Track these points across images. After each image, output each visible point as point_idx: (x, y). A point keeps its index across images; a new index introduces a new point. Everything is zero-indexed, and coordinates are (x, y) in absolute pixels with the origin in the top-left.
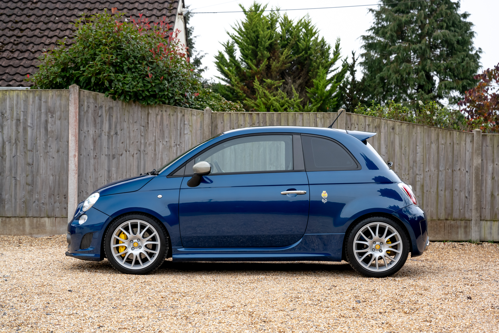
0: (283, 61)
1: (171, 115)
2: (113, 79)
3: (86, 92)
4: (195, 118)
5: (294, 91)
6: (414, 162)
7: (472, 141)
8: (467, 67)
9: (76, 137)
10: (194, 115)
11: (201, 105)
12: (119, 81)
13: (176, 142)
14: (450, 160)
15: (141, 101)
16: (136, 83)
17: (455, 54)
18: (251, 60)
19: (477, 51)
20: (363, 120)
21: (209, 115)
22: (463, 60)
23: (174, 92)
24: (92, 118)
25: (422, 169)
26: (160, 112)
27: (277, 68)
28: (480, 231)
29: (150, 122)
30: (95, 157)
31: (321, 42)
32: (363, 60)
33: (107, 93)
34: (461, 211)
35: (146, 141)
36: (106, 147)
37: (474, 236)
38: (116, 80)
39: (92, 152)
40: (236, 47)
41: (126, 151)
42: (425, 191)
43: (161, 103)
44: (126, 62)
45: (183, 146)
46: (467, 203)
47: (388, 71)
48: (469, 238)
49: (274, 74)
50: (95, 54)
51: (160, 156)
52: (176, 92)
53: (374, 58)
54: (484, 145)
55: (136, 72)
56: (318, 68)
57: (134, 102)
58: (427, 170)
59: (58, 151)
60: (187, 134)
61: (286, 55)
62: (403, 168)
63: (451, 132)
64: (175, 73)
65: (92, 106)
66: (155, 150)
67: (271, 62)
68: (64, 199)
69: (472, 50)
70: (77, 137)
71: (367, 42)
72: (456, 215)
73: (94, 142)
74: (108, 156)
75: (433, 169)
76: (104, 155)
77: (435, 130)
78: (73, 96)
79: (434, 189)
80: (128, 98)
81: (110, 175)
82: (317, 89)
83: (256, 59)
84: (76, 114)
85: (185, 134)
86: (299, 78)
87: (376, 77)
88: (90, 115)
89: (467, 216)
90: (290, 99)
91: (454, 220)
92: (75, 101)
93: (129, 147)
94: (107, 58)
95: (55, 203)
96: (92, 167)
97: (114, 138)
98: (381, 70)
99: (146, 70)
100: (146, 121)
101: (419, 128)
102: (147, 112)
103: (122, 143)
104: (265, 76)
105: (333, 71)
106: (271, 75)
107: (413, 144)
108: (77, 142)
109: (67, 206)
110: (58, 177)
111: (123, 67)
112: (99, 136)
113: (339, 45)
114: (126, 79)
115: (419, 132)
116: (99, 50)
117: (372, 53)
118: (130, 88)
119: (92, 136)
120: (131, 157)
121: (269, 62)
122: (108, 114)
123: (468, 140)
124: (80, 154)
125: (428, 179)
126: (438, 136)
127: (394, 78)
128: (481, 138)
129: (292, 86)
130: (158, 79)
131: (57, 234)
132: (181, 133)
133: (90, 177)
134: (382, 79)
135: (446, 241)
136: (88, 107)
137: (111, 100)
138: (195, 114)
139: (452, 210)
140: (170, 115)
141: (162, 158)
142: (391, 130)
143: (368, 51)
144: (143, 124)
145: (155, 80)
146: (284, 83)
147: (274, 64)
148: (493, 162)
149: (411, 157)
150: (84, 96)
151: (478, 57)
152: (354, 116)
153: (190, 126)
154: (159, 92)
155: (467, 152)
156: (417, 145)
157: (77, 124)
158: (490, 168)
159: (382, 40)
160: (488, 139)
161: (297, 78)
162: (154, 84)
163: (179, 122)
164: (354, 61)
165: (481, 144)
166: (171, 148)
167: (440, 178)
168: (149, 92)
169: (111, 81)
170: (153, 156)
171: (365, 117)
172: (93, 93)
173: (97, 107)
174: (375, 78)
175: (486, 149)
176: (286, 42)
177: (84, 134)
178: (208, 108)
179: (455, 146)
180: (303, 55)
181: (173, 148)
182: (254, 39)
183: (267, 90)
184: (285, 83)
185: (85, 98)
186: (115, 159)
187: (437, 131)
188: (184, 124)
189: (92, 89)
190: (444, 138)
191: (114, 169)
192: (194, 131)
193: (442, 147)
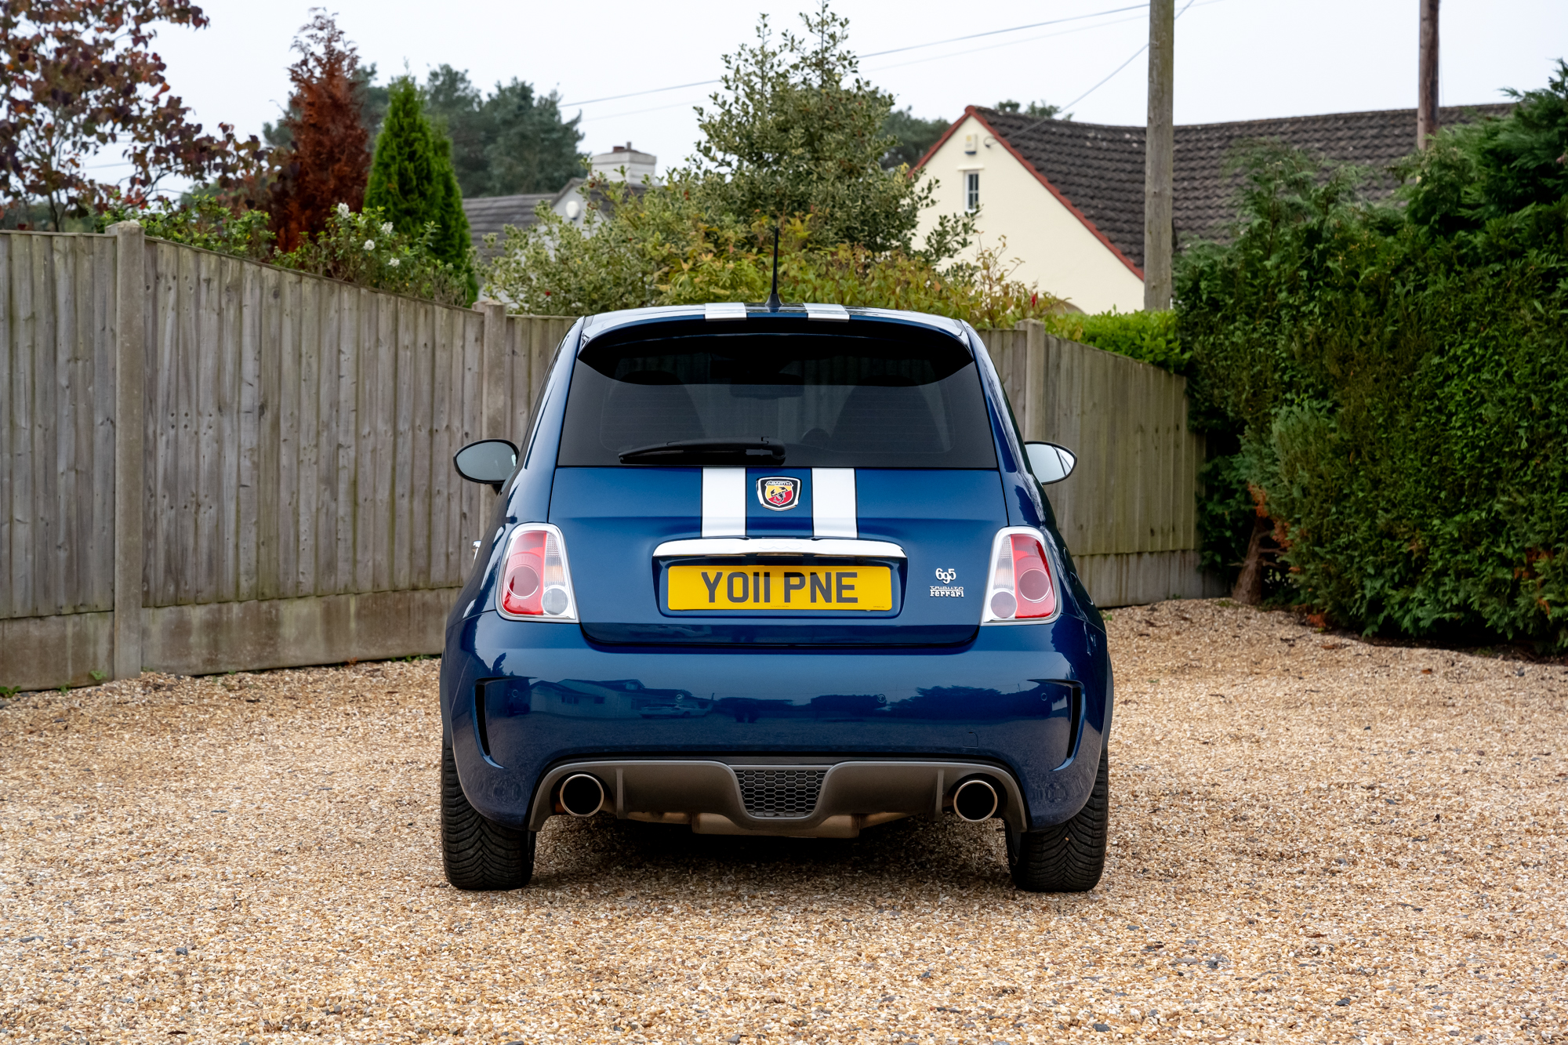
6: (331, 406)
7: (479, 339)
14: (426, 397)
20: (191, 265)
25: (352, 428)
34: (452, 559)
42: (361, 500)
46: (464, 535)
54: (508, 349)
58: (366, 431)
62: (304, 427)
63: (429, 307)
72: (438, 571)
75: (381, 428)
77: (388, 301)
79: (383, 494)
91: (432, 589)
101: (345, 295)
107: (331, 346)
115: (346, 305)
123: (471, 335)
125: (367, 459)
126: (396, 319)
135: (413, 658)
139: (429, 557)
142: (271, 300)
148: (529, 403)
149: (324, 390)
152: (165, 248)
155: (466, 371)
156: (340, 351)
158: (521, 423)
160: (518, 331)
167: (400, 458)
171: (198, 252)
175: (512, 362)
179: (438, 353)
187: (391, 306)
190: (411, 326)
193: (405, 355)
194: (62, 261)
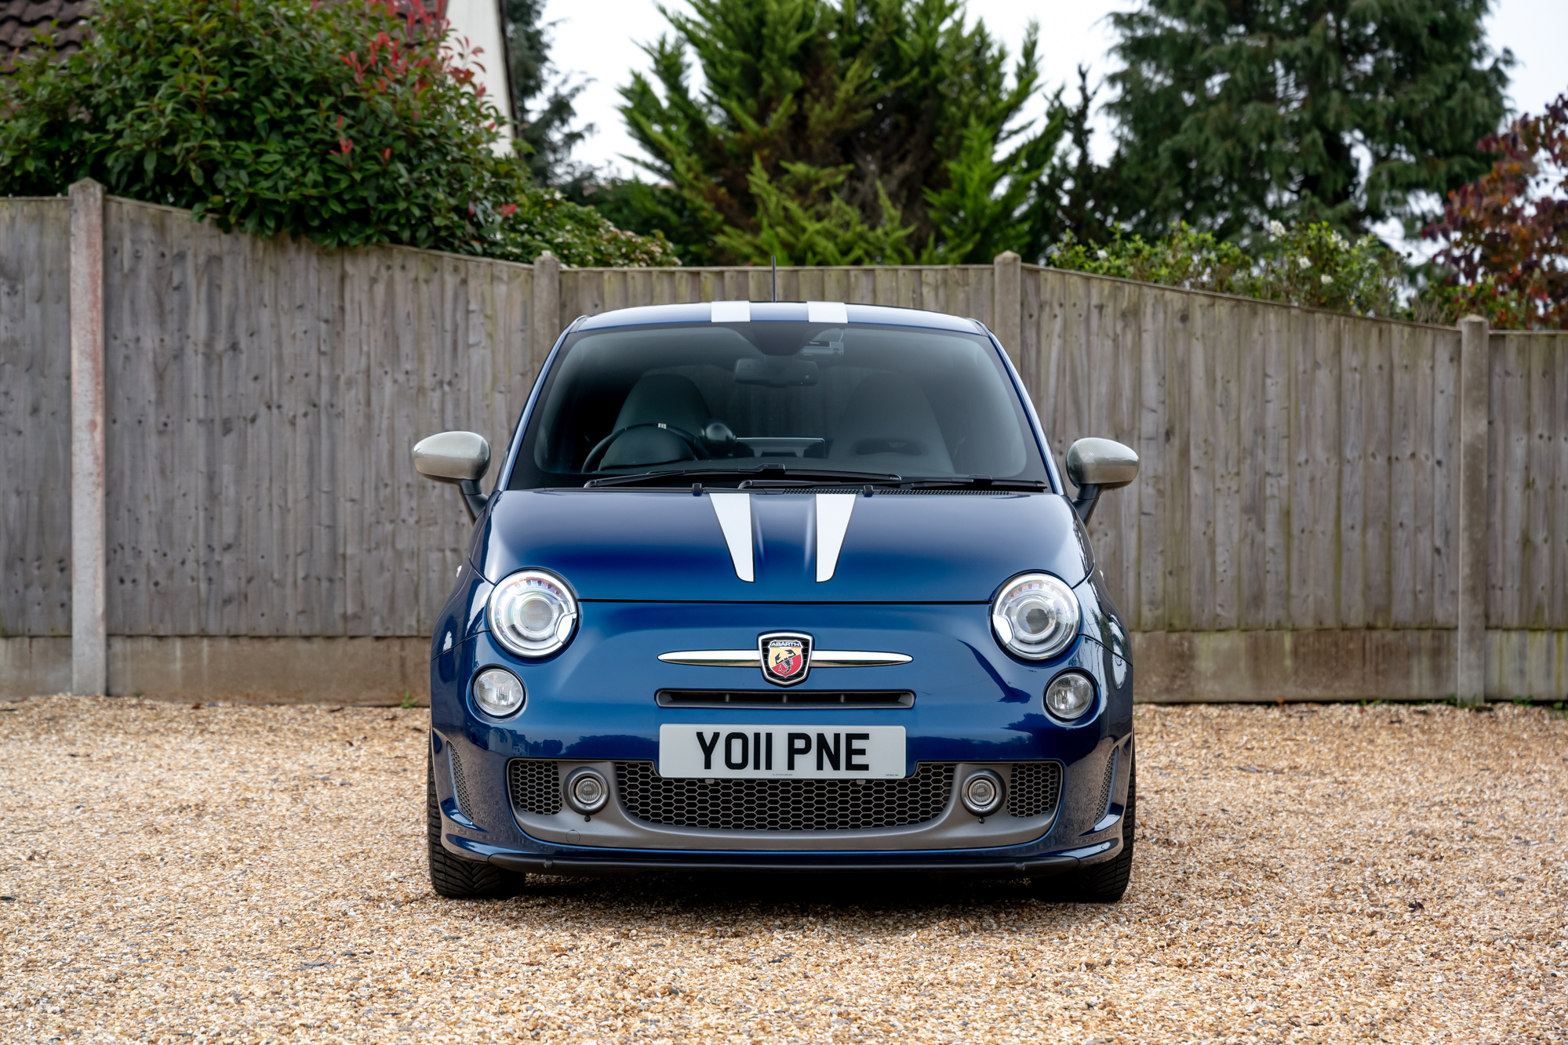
0: (846, 101)
1: (420, 280)
2: (219, 158)
3: (129, 204)
4: (502, 289)
5: (885, 201)
6: (1256, 432)
7: (1456, 358)
8: (1464, 115)
9: (95, 361)
10: (500, 279)
11: (524, 246)
12: (238, 165)
13: (439, 373)
14: (1381, 423)
15: (318, 236)
16: (299, 170)
17: (1426, 70)
18: (740, 100)
19: (1497, 60)
20: (1081, 291)
21: (552, 279)
22: (1451, 90)
23: (430, 202)
24: (152, 294)
25: (1284, 455)
26: (383, 271)
27: (828, 124)
28: (1485, 667)
29: (348, 306)
30: (161, 427)
31: (972, 35)
32: (1115, 93)
33: (198, 208)
34: (1421, 597)
35: (338, 371)
36: (201, 393)
37: (1465, 681)
38: (228, 164)
39: (151, 411)
40: (690, 54)
41: (269, 407)
42: (1295, 531)
43: (386, 240)
44: (264, 99)
45: (465, 388)
46: (1438, 571)
47: (1200, 130)
48: (1448, 690)
49: (817, 145)
50: (157, 75)
51: (385, 424)
52: (436, 200)
53: (1153, 89)
54: (1498, 369)
55: (299, 133)
56: (965, 124)
57: (295, 237)
58: (1302, 458)
59: (35, 411)
60: (477, 344)
61: (856, 82)
62: (1221, 454)
63: (1384, 326)
64: (432, 136)
65: (149, 253)
66: (368, 403)
67: (806, 105)
68: (58, 574)
69: (1480, 55)
70: (101, 359)
71: (1128, 33)
72: (1402, 610)
73: (160, 376)
74: (207, 423)
75: (1320, 454)
76: (194, 423)
77: (1329, 321)
78: (82, 221)
79: (1327, 524)
80: (272, 224)
81: (216, 491)
82: (963, 192)
83: (755, 94)
84: (94, 282)
85: (469, 346)
86: (902, 159)
87: (1161, 149)
88: (143, 283)
89: (1440, 615)
90: (873, 228)
91: (1395, 629)
92: (89, 236)
93: (280, 393)
94: (196, 88)
95: (27, 586)
96: (152, 465)
97: (226, 362)
98: (1174, 127)
99: (333, 126)
100: (336, 303)
101: (1272, 316)
102: (338, 272)
103: (256, 378)
104: (788, 151)
105: (1016, 132)
106: (809, 149)
107: (1254, 369)
108: (101, 379)
109: (70, 598)
110: (35, 499)
111: (254, 117)
112: (175, 357)
113: (1034, 44)
114: (266, 158)
115: (1273, 328)
116: (170, 58)
117: (1147, 71)
118: (277, 191)
119: (150, 356)
120: (288, 427)
121: (800, 107)
122: (205, 281)
123: (1443, 353)
124: (110, 420)
125: (1304, 489)
126: (1338, 340)
127: (1220, 153)
128: (1486, 348)
129: (879, 184)
130: (375, 158)
131: (36, 693)
132: (455, 343)
133: (147, 497)
134: (1180, 158)
135: (1369, 702)
136: (137, 256)
137: (216, 231)
138: (505, 277)
139: (1390, 594)
140: (416, 280)
141: (392, 429)
142: (1178, 324)
143: (1132, 64)
144: (325, 314)
145: (363, 160)
146: (851, 176)
147: (818, 113)
148: (1528, 428)
149: (1245, 416)
150: (121, 220)
151: (1503, 80)
152: (1049, 276)
153: (486, 316)
154: (379, 200)
155: (1438, 395)
156: (1266, 375)
157: (98, 315)
158: (1519, 451)
159: (1179, 26)
160: (1511, 349)
161: (895, 157)
162: (358, 176)
163: (449, 305)
164: (1086, 100)
165: (1485, 368)
166: (424, 395)
167: (1348, 487)
168: (343, 203)
169: (210, 168)
170: (361, 421)
171: (1088, 279)
172: (152, 208)
173: (168, 257)
174: (1156, 155)
175: (1504, 383)
176: (856, 39)
177: (122, 352)
178: (547, 254)
179: (1397, 376)
180: (915, 81)
181: (430, 393)
182: (749, 30)
183: (792, 199)
184: (857, 176)
185: (126, 226)
186: (233, 436)
187: (1333, 326)
188: (468, 312)
189: (149, 194)
190: (1360, 347)
191: (227, 470)
192: (500, 335)
193: (1351, 379)
194: (932, 294)
